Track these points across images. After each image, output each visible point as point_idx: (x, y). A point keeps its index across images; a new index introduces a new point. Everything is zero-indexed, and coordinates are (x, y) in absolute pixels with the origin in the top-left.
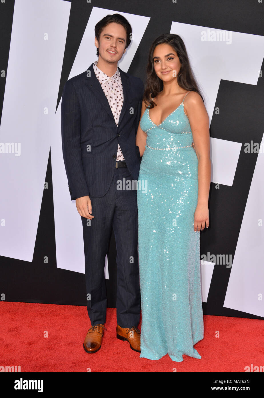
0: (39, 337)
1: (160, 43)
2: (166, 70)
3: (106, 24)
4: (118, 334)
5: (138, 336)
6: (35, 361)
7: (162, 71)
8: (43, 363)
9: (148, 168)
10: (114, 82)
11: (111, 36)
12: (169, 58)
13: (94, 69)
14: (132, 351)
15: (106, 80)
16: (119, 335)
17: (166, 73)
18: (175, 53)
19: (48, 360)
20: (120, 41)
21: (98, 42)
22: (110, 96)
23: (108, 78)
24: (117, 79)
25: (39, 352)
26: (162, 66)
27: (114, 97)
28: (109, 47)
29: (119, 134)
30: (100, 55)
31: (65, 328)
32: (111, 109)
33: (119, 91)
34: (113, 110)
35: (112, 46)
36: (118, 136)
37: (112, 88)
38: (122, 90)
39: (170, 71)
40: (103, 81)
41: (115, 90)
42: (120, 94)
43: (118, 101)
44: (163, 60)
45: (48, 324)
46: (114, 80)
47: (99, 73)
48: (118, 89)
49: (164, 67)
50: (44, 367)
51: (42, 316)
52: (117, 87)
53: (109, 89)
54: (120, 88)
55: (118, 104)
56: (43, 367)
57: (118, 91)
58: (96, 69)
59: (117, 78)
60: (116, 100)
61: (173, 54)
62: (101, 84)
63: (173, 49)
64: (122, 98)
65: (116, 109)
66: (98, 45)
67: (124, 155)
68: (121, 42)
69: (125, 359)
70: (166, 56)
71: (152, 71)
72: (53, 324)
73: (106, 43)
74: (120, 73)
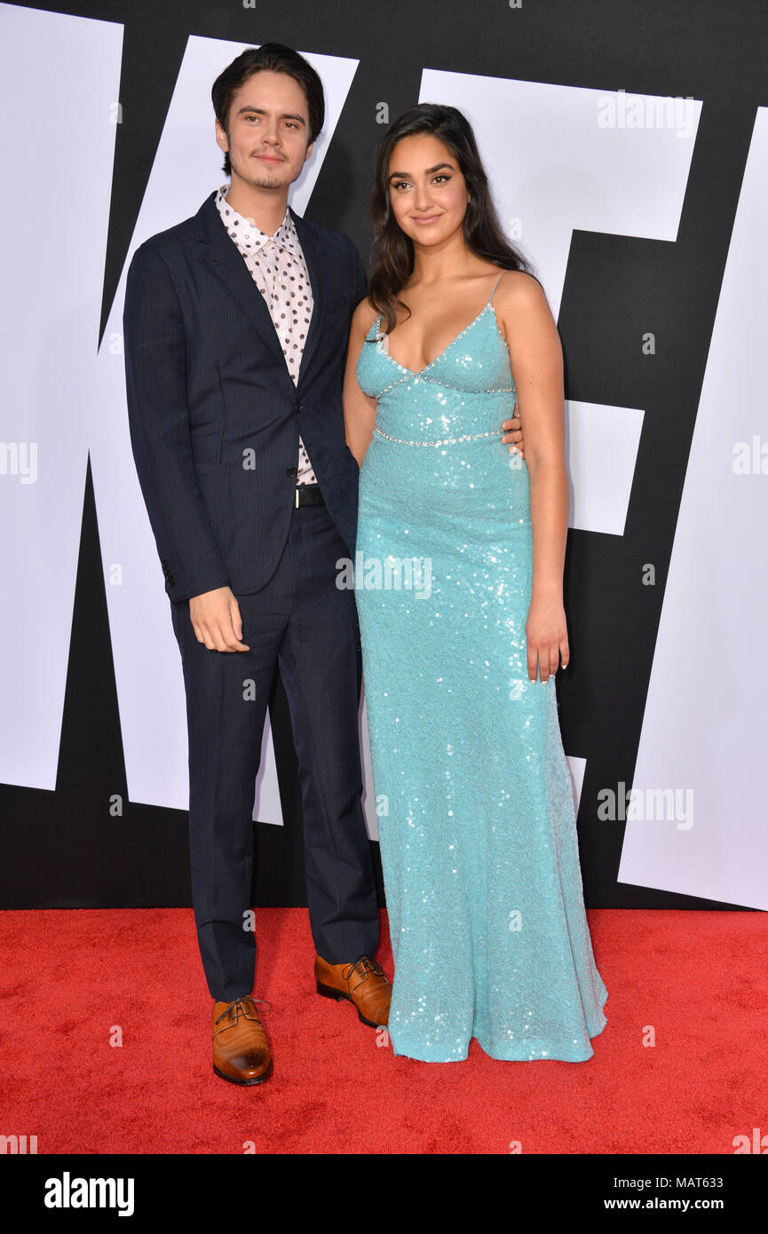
0: (91, 1006)
1: (410, 133)
2: (430, 212)
3: (244, 78)
4: (322, 981)
5: (379, 982)
6: (83, 1078)
7: (417, 213)
8: (106, 1082)
9: (387, 499)
10: (281, 251)
11: (260, 112)
12: (437, 176)
13: (218, 212)
14: (366, 1027)
15: (258, 243)
16: (325, 986)
17: (430, 221)
18: (453, 162)
19: (121, 1073)
20: (291, 125)
21: (225, 134)
22: (271, 291)
23: (264, 239)
24: (288, 242)
25: (95, 1051)
26: (417, 199)
27: (284, 296)
28: (259, 145)
29: (298, 404)
30: (236, 171)
31: (164, 976)
32: (277, 330)
33: (297, 277)
34: (282, 334)
35: (267, 142)
36: (298, 411)
37: (277, 269)
38: (306, 274)
39: (440, 215)
40: (248, 246)
41: (285, 274)
42: (300, 288)
43: (294, 306)
44: (421, 184)
45: (115, 968)
46: (280, 244)
47: (236, 223)
48: (293, 272)
49: (423, 204)
50: (112, 1092)
51: (94, 945)
52: (289, 265)
53: (269, 271)
54: (299, 269)
55: (296, 317)
56: (109, 1094)
57: (292, 279)
58: (227, 212)
59: (287, 237)
60: (288, 304)
61: (450, 167)
62: (245, 256)
63: (449, 150)
64: (305, 298)
65: (290, 330)
66: (225, 143)
67: (314, 467)
68: (293, 127)
69: (346, 1053)
70: (428, 172)
71: (387, 216)
72: (129, 967)
73: (249, 135)
74: (293, 223)
